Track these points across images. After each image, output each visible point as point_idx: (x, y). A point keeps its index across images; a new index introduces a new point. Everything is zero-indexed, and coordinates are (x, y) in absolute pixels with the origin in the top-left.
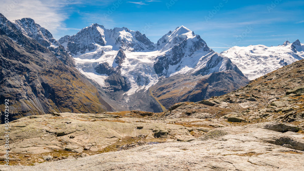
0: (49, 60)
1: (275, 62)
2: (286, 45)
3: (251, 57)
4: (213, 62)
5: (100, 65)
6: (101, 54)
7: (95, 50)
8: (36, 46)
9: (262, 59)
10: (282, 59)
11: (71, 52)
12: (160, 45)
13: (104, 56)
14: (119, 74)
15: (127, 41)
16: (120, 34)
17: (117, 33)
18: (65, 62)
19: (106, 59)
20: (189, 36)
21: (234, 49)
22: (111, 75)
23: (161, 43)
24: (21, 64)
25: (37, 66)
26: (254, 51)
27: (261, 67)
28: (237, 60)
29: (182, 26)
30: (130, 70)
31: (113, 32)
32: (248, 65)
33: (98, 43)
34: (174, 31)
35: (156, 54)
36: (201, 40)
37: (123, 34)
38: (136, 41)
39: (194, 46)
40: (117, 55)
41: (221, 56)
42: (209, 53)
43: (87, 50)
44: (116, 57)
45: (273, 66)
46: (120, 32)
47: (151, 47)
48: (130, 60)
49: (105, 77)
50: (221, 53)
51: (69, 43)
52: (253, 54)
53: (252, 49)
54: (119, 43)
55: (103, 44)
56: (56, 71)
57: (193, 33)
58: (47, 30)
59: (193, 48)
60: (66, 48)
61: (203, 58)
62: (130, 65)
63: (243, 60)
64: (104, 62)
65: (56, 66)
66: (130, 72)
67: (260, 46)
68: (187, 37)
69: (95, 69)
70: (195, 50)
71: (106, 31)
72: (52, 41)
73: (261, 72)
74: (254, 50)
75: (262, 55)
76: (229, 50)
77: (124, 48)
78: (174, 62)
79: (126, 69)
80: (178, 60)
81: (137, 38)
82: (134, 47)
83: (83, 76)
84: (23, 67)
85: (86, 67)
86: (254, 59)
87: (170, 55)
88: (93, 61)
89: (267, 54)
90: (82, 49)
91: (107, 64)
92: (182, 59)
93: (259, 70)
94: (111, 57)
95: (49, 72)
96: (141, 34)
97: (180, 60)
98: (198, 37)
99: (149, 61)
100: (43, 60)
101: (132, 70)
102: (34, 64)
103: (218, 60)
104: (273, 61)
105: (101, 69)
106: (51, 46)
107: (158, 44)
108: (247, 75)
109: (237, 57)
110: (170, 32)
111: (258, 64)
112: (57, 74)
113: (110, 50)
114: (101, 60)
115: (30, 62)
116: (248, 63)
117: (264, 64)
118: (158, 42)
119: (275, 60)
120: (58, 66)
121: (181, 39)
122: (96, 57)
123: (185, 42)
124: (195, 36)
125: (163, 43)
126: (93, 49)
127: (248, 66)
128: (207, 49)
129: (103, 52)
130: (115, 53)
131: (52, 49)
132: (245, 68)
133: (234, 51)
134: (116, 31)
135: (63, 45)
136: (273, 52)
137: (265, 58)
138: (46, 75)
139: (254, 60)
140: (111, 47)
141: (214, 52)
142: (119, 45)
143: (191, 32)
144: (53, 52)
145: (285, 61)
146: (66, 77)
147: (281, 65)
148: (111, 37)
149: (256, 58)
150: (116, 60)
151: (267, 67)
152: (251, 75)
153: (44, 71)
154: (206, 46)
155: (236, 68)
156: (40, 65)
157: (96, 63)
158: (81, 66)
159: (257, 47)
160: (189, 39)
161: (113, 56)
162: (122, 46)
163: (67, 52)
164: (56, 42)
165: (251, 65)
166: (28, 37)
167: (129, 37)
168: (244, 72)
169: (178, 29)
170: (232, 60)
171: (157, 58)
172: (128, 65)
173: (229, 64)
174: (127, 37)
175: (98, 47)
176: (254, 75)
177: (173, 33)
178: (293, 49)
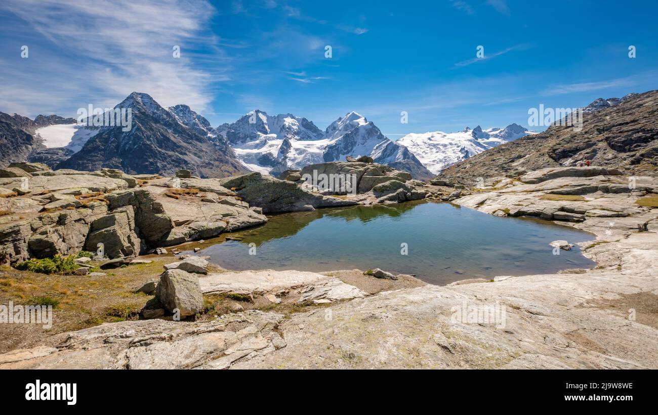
0: (208, 151)
1: (455, 150)
2: (466, 131)
3: (429, 145)
4: (388, 152)
5: (264, 155)
6: (264, 143)
7: (258, 139)
8: (194, 136)
9: (441, 147)
10: (463, 147)
11: (231, 142)
12: (330, 132)
13: (267, 146)
14: (285, 165)
15: (293, 128)
16: (284, 121)
17: (281, 120)
18: (224, 152)
19: (270, 149)
20: (362, 122)
21: (410, 136)
22: (277, 167)
23: (330, 131)
24: (178, 156)
25: (196, 158)
26: (432, 139)
27: (441, 156)
28: (414, 148)
30: (297, 161)
31: (277, 119)
32: (426, 153)
33: (261, 131)
34: (344, 117)
35: (325, 142)
36: (375, 127)
37: (288, 121)
38: (303, 129)
39: (367, 133)
40: (283, 144)
41: (397, 144)
42: (383, 141)
43: (248, 139)
44: (282, 146)
45: (454, 156)
46: (285, 119)
47: (319, 136)
48: (296, 150)
49: (270, 169)
50: (396, 141)
51: (228, 132)
52: (431, 142)
53: (430, 136)
55: (266, 133)
56: (217, 163)
57: (365, 120)
58: (203, 118)
59: (366, 136)
60: (225, 137)
61: (377, 147)
62: (296, 156)
63: (421, 148)
64: (268, 152)
65: (216, 158)
66: (297, 163)
67: (438, 133)
68: (359, 124)
69: (258, 160)
70: (369, 138)
71: (268, 118)
72: (210, 130)
73: (441, 161)
74: (432, 137)
75: (441, 143)
76: (404, 138)
77: (289, 136)
78: (346, 151)
79: (293, 160)
80: (350, 149)
81: (304, 126)
82: (301, 135)
83: (244, 168)
84: (180, 159)
85: (248, 159)
86: (432, 147)
87: (340, 144)
88: (255, 151)
89: (446, 141)
90: (242, 138)
91: (271, 154)
92: (355, 148)
93: (438, 159)
94: (275, 146)
95: (209, 164)
96: (307, 121)
97: (352, 149)
98: (371, 124)
99: (318, 151)
100: (202, 151)
101: (299, 160)
102: (192, 156)
103: (394, 148)
104: (453, 149)
105: (265, 160)
106: (209, 135)
107: (327, 132)
108: (426, 164)
109: (414, 145)
110: (340, 119)
111: (437, 152)
112: (217, 167)
113: (273, 139)
114: (264, 150)
115: (188, 153)
116: (427, 152)
117: (443, 152)
118: (327, 129)
119: (455, 148)
120: (218, 158)
121: (352, 126)
122: (258, 147)
123: (357, 129)
124: (368, 123)
125: (332, 130)
126: (255, 138)
127: (427, 155)
128: (381, 137)
129: (266, 141)
130: (280, 142)
131: (210, 139)
132: (423, 157)
133: (410, 139)
134: (280, 118)
135: (221, 133)
136: (453, 140)
137: (445, 146)
138: (206, 167)
139: (432, 149)
140: (275, 135)
141: (389, 140)
142: (283, 134)
143: (364, 118)
144: (211, 142)
145: (466, 149)
146: (227, 170)
147: (462, 153)
148: (275, 124)
149: (434, 146)
150: (281, 150)
151: (447, 155)
152: (430, 165)
153: (204, 162)
154: (380, 133)
155: (414, 157)
156: (199, 157)
157: (259, 153)
158: (241, 157)
159: (435, 133)
160: (361, 126)
161: (278, 146)
162: (287, 134)
163: (226, 141)
164: (214, 131)
165: (429, 154)
166: (184, 126)
167: (295, 125)
168: (422, 161)
169: (349, 115)
170: (409, 149)
171: (326, 147)
172: (294, 155)
173: (406, 152)
174: (292, 124)
175: (260, 136)
176: (433, 164)
177: (342, 120)
178: (474, 136)
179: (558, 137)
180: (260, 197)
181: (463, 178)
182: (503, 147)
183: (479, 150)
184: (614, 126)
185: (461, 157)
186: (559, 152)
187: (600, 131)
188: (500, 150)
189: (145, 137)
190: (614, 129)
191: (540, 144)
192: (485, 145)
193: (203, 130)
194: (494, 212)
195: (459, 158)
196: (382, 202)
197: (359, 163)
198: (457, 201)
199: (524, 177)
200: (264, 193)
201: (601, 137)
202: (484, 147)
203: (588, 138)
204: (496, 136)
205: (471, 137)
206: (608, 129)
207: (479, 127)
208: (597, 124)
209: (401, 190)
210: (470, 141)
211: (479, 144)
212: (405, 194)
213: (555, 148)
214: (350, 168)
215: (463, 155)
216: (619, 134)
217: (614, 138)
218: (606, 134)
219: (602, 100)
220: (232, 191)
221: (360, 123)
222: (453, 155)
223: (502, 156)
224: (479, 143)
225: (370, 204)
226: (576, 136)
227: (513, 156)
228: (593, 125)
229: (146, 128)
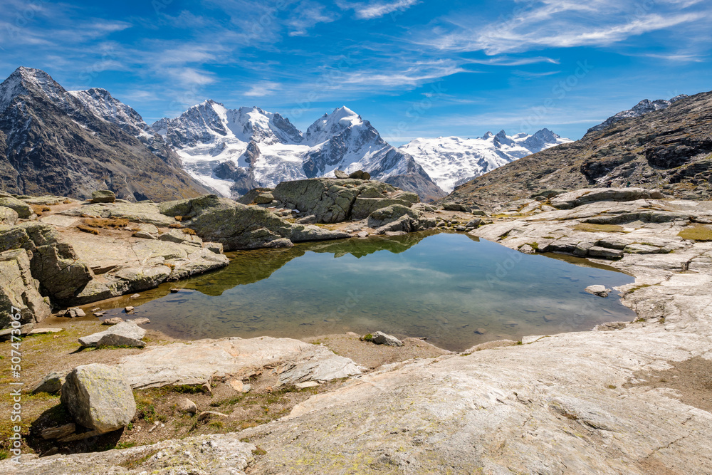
0: (141, 157)
1: (473, 162)
2: (486, 137)
3: (441, 154)
4: (389, 162)
5: (221, 165)
6: (221, 148)
7: (213, 142)
8: (119, 136)
9: (455, 157)
10: (482, 158)
11: (174, 144)
12: (312, 135)
13: (226, 151)
14: (252, 179)
15: (262, 128)
16: (250, 117)
17: (245, 115)
18: (165, 159)
19: (229, 155)
20: (355, 121)
21: (417, 142)
22: (240, 181)
23: (312, 131)
24: (98, 164)
25: (125, 167)
26: (445, 146)
27: (454, 168)
28: (422, 158)
29: (345, 108)
30: (267, 173)
31: (239, 114)
32: (437, 165)
33: (217, 131)
34: (331, 114)
35: (305, 149)
36: (372, 128)
37: (254, 117)
38: (275, 128)
39: (362, 136)
40: (248, 149)
41: (400, 152)
42: (383, 147)
43: (199, 140)
44: (246, 152)
45: (470, 169)
46: (250, 114)
47: (298, 140)
48: (267, 157)
49: (231, 183)
50: (399, 148)
51: (170, 130)
52: (443, 150)
53: (442, 143)
54: (249, 131)
55: (224, 133)
56: (155, 175)
57: (360, 117)
58: (132, 109)
59: (360, 141)
60: (165, 137)
61: (375, 155)
62: (267, 165)
63: (430, 158)
64: (228, 160)
65: (154, 168)
66: (269, 175)
67: (453, 139)
68: (350, 124)
69: (214, 171)
70: (364, 143)
71: (229, 113)
72: (143, 126)
73: (454, 175)
74: (445, 143)
75: (456, 151)
76: (409, 144)
77: (257, 138)
78: (334, 160)
79: (263, 172)
80: (339, 157)
81: (276, 124)
82: (272, 137)
83: (196, 181)
84: (102, 168)
85: (202, 168)
86: (444, 157)
87: (326, 151)
88: (209, 158)
89: (461, 150)
90: (190, 140)
91: (231, 163)
92: (345, 157)
93: (452, 172)
94: (237, 152)
95: (145, 175)
96: (281, 117)
97: (341, 158)
98: (367, 124)
99: (296, 160)
100: (132, 157)
101: (271, 172)
102: (119, 164)
103: (396, 157)
104: (470, 159)
105: (223, 171)
106: (141, 135)
107: (308, 134)
108: (436, 179)
109: (421, 154)
110: (325, 116)
111: (450, 163)
112: (156, 180)
113: (235, 142)
114: (222, 158)
115: (112, 160)
116: (437, 162)
117: (458, 164)
118: (308, 130)
119: (472, 158)
120: (157, 167)
121: (342, 126)
122: (214, 153)
123: (346, 130)
124: (363, 122)
125: (315, 131)
126: (209, 139)
127: (437, 167)
128: (378, 141)
129: (224, 144)
130: (242, 146)
131: (143, 140)
132: (432, 170)
133: (418, 145)
134: (243, 112)
135: (159, 132)
136: (470, 148)
137: (460, 155)
138: (140, 180)
139: (444, 159)
141: (390, 147)
142: (247, 135)
143: (357, 116)
144: (146, 144)
145: (485, 160)
146: (171, 184)
147: (481, 165)
148: (236, 121)
149: (447, 155)
150: (245, 157)
151: (462, 168)
152: (440, 180)
153: (135, 173)
154: (379, 137)
155: (421, 169)
156: (129, 166)
157: (216, 162)
158: (191, 166)
159: (449, 139)
160: (355, 126)
161: (241, 151)
162: (254, 135)
163: (167, 144)
164: (148, 128)
165: (440, 166)
166: (103, 120)
167: (264, 122)
168: (431, 175)
169: (337, 112)
170: (415, 159)
171: (307, 155)
172: (264, 164)
173: (411, 163)
174: (261, 121)
175: (216, 137)
176: (445, 179)
177: (329, 117)
178: (496, 144)
179: (595, 147)
180: (217, 229)
181: (480, 198)
182: (531, 159)
183: (501, 161)
184: (657, 135)
185: (479, 170)
186: (594, 167)
187: (641, 142)
188: (525, 162)
189: (45, 135)
190: (658, 139)
191: (573, 156)
192: (509, 155)
193: (132, 127)
194: (520, 247)
195: (477, 171)
196: (382, 233)
197: (352, 180)
198: (476, 232)
199: (555, 199)
200: (223, 224)
201: (641, 149)
202: (508, 158)
203: (628, 150)
204: (522, 144)
205: (492, 145)
206: (650, 139)
207: (503, 132)
208: (640, 132)
209: (406, 217)
210: (491, 149)
211: (501, 154)
212: (411, 222)
213: (590, 161)
214: (340, 187)
215: (482, 168)
216: (662, 146)
217: (656, 150)
218: (648, 146)
219: (647, 101)
220: (177, 220)
221: (352, 122)
222: (470, 167)
223: (528, 170)
224: (501, 152)
225: (367, 236)
226: (614, 147)
227: (541, 170)
228: (635, 134)
229: (46, 123)
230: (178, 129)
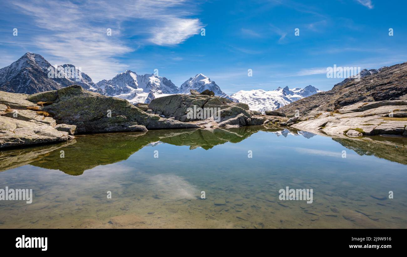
1: (271, 103)
2: (278, 90)
3: (254, 99)
6: (134, 95)
7: (129, 92)
9: (262, 101)
10: (276, 101)
11: (108, 94)
12: (183, 89)
13: (136, 97)
15: (156, 85)
16: (150, 79)
17: (148, 78)
19: (138, 99)
20: (207, 81)
21: (241, 92)
23: (183, 87)
26: (256, 94)
27: (261, 107)
28: (243, 101)
29: (201, 74)
31: (144, 78)
32: (252, 105)
33: (132, 86)
34: (193, 77)
36: (216, 85)
37: (152, 79)
38: (164, 85)
40: (148, 96)
41: (232, 98)
42: (221, 95)
43: (122, 92)
44: (147, 98)
46: (150, 78)
50: (231, 96)
51: (107, 86)
52: (255, 97)
53: (254, 93)
54: (149, 86)
55: (136, 88)
57: (209, 79)
58: (86, 75)
60: (104, 90)
63: (248, 101)
64: (137, 102)
67: (260, 91)
68: (204, 83)
71: (138, 77)
72: (92, 84)
74: (256, 93)
75: (262, 97)
76: (237, 93)
77: (153, 91)
81: (164, 83)
82: (162, 90)
86: (255, 100)
89: (265, 97)
90: (118, 91)
94: (143, 98)
96: (167, 79)
98: (213, 83)
103: (229, 100)
104: (270, 102)
106: (91, 88)
107: (181, 88)
109: (243, 99)
110: (191, 79)
111: (259, 104)
113: (141, 92)
114: (135, 101)
116: (252, 103)
117: (263, 104)
118: (181, 86)
119: (271, 101)
121: (200, 84)
122: (130, 98)
123: (203, 86)
124: (211, 82)
125: (185, 87)
126: (127, 91)
127: (252, 106)
128: (220, 92)
129: (135, 94)
130: (146, 95)
133: (241, 94)
134: (146, 77)
135: (100, 87)
136: (270, 95)
137: (264, 100)
139: (256, 101)
140: (142, 89)
141: (226, 95)
142: (149, 89)
143: (208, 79)
145: (278, 102)
147: (276, 105)
148: (142, 81)
149: (257, 99)
150: (147, 101)
151: (265, 106)
154: (220, 90)
159: (258, 91)
160: (206, 84)
161: (144, 97)
162: (152, 89)
163: (104, 93)
164: (95, 85)
165: (254, 105)
166: (70, 80)
167: (158, 82)
169: (197, 76)
174: (156, 82)
175: (131, 90)
177: (193, 79)
178: (284, 93)
179: (341, 93)
182: (305, 100)
183: (287, 103)
184: (377, 86)
185: (275, 108)
186: (342, 103)
187: (368, 89)
188: (302, 102)
189: (37, 89)
190: (378, 88)
191: (329, 98)
192: (291, 100)
193: (86, 84)
194: (346, 132)
195: (274, 108)
198: (297, 126)
201: (368, 93)
203: (361, 94)
204: (298, 94)
205: (282, 94)
206: (373, 88)
207: (287, 87)
208: (367, 85)
210: (281, 96)
213: (339, 100)
215: (276, 106)
216: (381, 91)
217: (378, 94)
218: (372, 91)
219: (366, 70)
221: (205, 82)
222: (270, 106)
223: (304, 106)
224: (287, 98)
226: (352, 93)
227: (311, 106)
228: (363, 86)
229: (38, 81)
230: (111, 86)
